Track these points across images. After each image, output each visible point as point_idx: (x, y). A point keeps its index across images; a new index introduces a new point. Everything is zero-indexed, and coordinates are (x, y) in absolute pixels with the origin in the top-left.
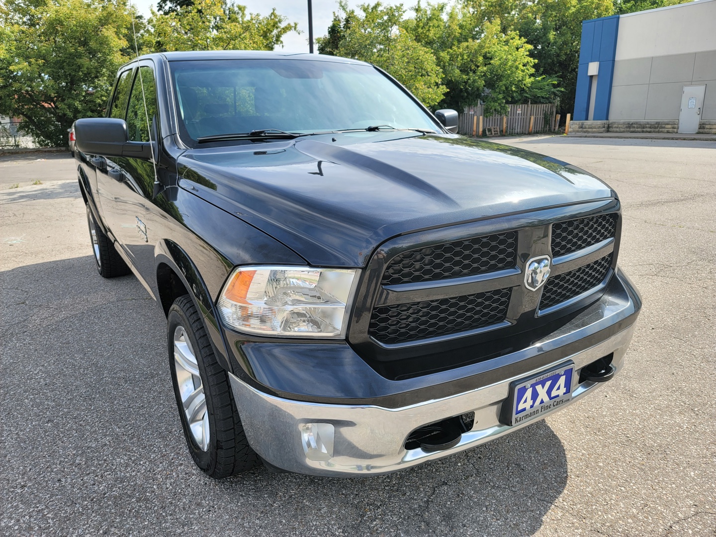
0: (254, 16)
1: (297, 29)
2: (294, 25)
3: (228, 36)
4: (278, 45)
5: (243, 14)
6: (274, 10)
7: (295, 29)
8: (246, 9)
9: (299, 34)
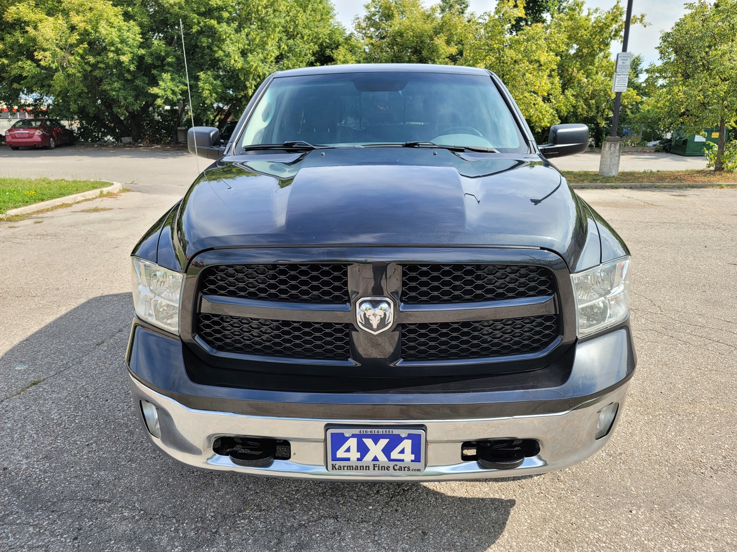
0: (591, 11)
1: (643, 21)
2: (640, 17)
3: (525, 38)
4: (616, 41)
5: (580, 10)
6: (618, 2)
7: (641, 21)
8: (584, 5)
9: (645, 26)
